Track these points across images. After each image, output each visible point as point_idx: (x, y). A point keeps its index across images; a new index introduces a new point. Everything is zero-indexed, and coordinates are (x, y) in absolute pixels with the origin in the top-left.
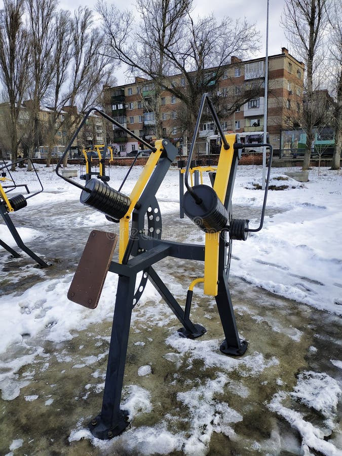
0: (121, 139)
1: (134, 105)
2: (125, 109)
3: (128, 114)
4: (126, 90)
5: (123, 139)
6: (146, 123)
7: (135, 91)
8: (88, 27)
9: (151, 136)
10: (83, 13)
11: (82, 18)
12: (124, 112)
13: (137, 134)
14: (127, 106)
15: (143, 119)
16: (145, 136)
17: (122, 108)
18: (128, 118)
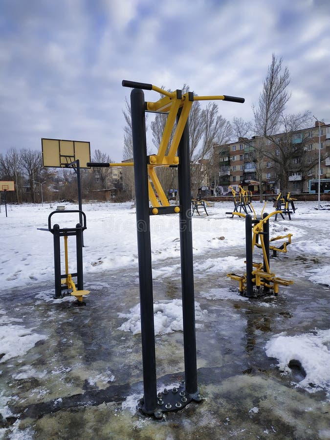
0: (225, 183)
1: (237, 158)
2: (229, 161)
3: (231, 164)
4: (231, 147)
5: (227, 183)
6: (246, 171)
7: (238, 148)
8: (215, 115)
9: (249, 180)
10: (212, 106)
11: (211, 109)
12: (229, 163)
13: (238, 178)
14: (231, 159)
15: (244, 168)
16: (244, 180)
17: (227, 160)
18: (232, 168)
